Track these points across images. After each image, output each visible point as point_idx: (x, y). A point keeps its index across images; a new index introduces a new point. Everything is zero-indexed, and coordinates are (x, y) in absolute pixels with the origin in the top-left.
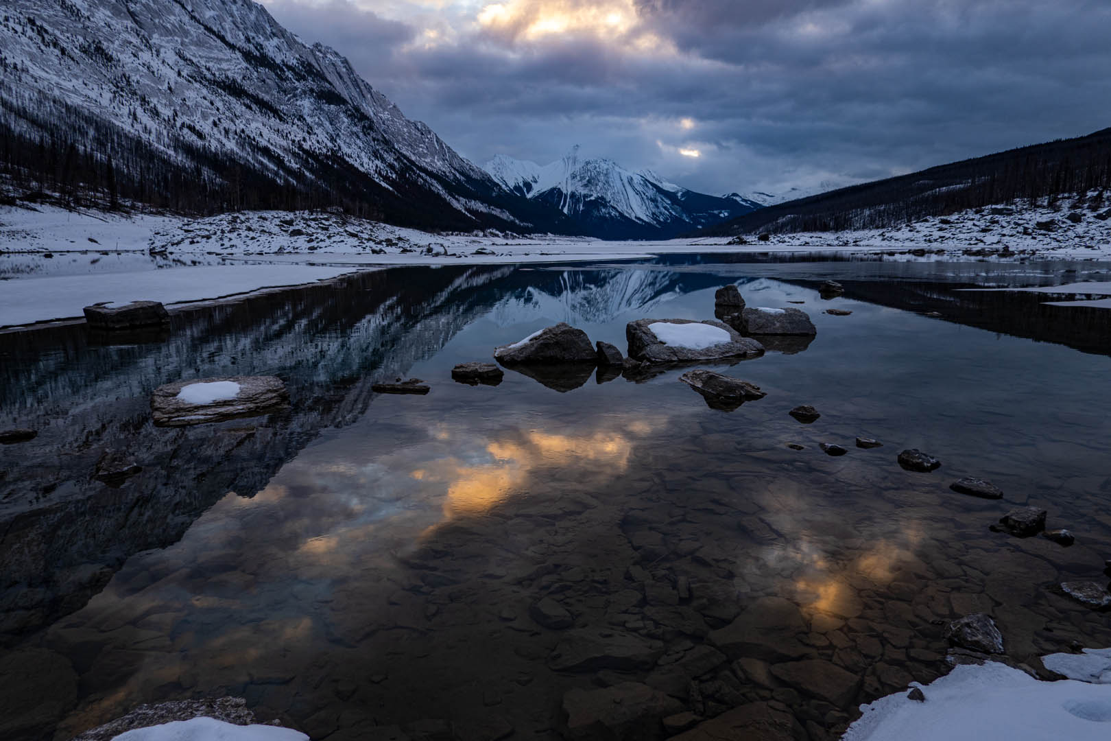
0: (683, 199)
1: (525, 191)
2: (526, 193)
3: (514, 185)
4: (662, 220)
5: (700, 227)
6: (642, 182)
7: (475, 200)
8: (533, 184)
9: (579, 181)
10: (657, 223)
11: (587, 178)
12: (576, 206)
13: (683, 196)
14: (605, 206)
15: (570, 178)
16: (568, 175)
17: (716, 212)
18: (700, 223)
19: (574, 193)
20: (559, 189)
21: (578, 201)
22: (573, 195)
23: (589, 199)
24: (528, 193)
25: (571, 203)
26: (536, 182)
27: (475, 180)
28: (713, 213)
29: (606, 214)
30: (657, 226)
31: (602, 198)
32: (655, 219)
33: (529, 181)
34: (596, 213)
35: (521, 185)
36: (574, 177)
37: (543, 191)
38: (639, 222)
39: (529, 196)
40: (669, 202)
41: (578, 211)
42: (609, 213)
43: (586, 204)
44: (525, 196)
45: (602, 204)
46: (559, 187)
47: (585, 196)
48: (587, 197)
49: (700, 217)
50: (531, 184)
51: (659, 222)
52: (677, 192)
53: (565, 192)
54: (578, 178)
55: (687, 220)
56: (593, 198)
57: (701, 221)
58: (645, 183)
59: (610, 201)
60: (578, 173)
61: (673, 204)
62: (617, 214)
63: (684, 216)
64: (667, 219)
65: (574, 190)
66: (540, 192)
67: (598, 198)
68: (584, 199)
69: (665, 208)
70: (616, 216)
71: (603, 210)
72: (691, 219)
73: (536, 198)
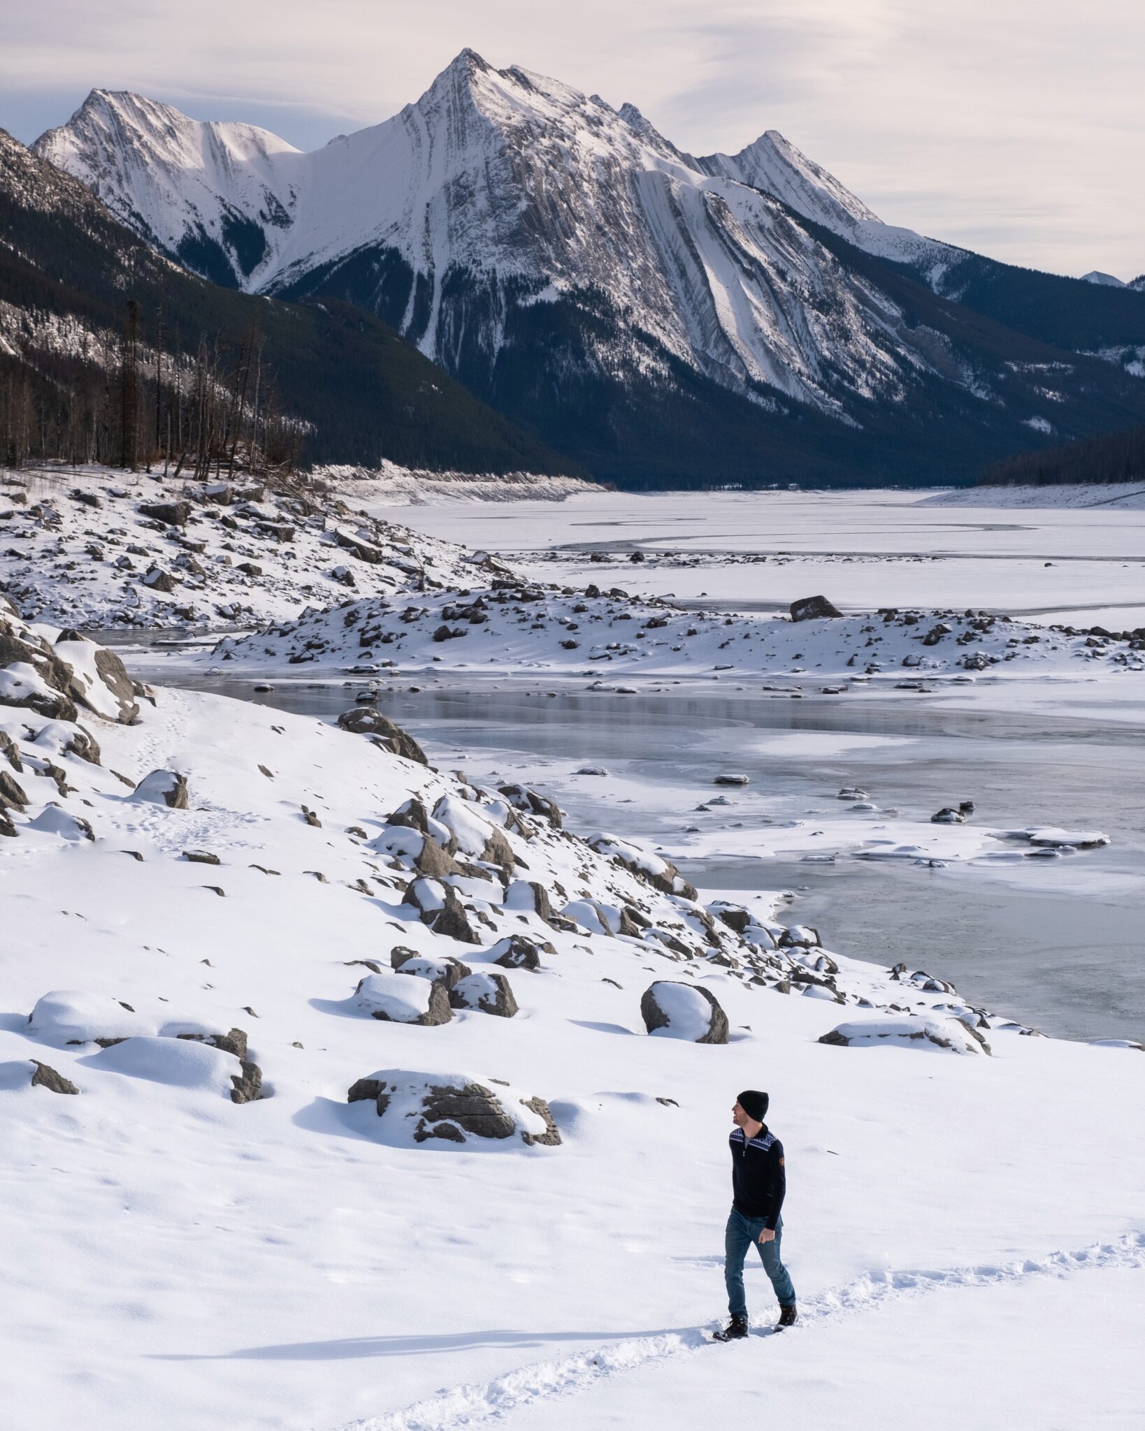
0: (953, 296)
1: (234, 261)
2: (239, 275)
3: (179, 233)
4: (866, 393)
5: (1040, 424)
6: (768, 222)
7: (60, 313)
8: (272, 233)
9: (482, 217)
10: (846, 408)
11: (523, 205)
12: (472, 332)
13: (950, 280)
14: (607, 333)
15: (441, 207)
16: (433, 187)
17: (1111, 354)
18: (1045, 408)
19: (466, 270)
20: (394, 253)
21: (482, 307)
22: (458, 281)
23: (532, 300)
24: (247, 271)
25: (450, 320)
26: (282, 220)
27: (33, 216)
28: (1100, 363)
29: (610, 366)
30: (849, 420)
31: (595, 297)
32: (837, 391)
33: (252, 215)
34: (566, 361)
35: (215, 233)
36: (459, 195)
37: (319, 260)
38: (761, 401)
39: (255, 283)
40: (895, 312)
41: (485, 358)
42: (627, 364)
43: (519, 321)
44: (237, 285)
45: (594, 324)
46: (392, 242)
47: (516, 286)
48: (526, 290)
49: (1038, 377)
50: (261, 232)
51: (853, 402)
52: (926, 265)
53: (419, 265)
54: (481, 202)
55: (981, 394)
56: (549, 295)
57: (1042, 398)
58: (782, 224)
59: (628, 310)
60: (481, 182)
61: (911, 319)
62: (663, 369)
63: (968, 374)
64: (891, 388)
65: (462, 260)
66: (305, 268)
67: (577, 294)
68: (511, 300)
69: (876, 337)
70: (657, 376)
71: (602, 350)
72: (997, 387)
73: (284, 293)
